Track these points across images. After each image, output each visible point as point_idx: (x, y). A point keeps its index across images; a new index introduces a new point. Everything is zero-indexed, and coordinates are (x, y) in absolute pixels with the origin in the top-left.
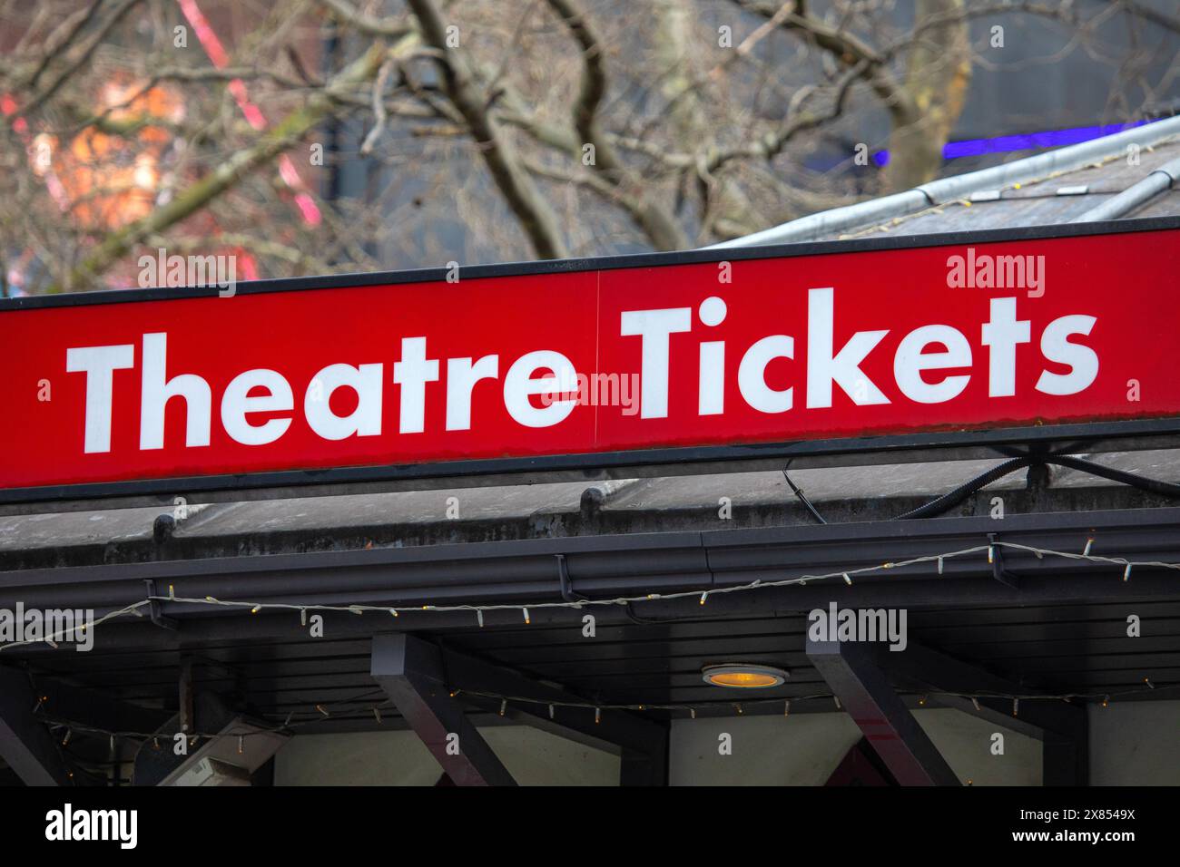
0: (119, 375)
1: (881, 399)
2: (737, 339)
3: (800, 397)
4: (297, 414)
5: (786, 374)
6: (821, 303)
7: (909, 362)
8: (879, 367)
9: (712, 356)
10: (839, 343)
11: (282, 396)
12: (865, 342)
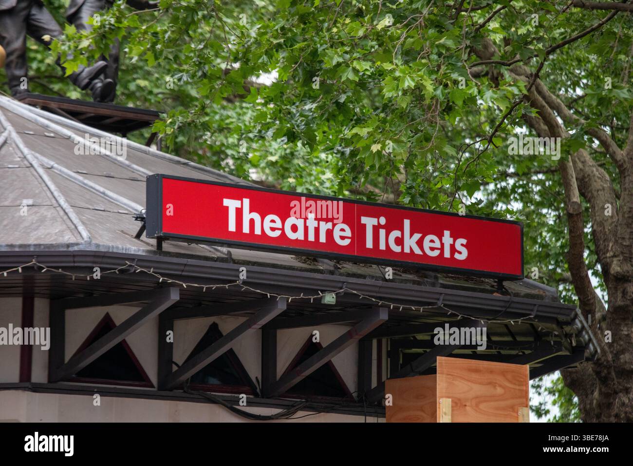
0: (237, 209)
1: (420, 253)
2: (389, 229)
3: (403, 249)
4: (283, 229)
5: (399, 241)
6: (407, 223)
7: (427, 244)
8: (420, 243)
9: (382, 232)
10: (411, 235)
11: (278, 224)
12: (417, 236)
